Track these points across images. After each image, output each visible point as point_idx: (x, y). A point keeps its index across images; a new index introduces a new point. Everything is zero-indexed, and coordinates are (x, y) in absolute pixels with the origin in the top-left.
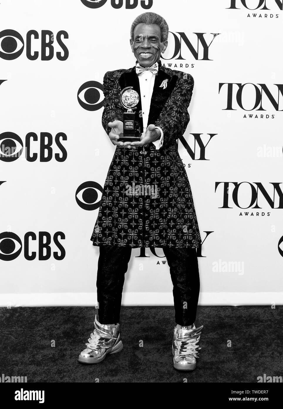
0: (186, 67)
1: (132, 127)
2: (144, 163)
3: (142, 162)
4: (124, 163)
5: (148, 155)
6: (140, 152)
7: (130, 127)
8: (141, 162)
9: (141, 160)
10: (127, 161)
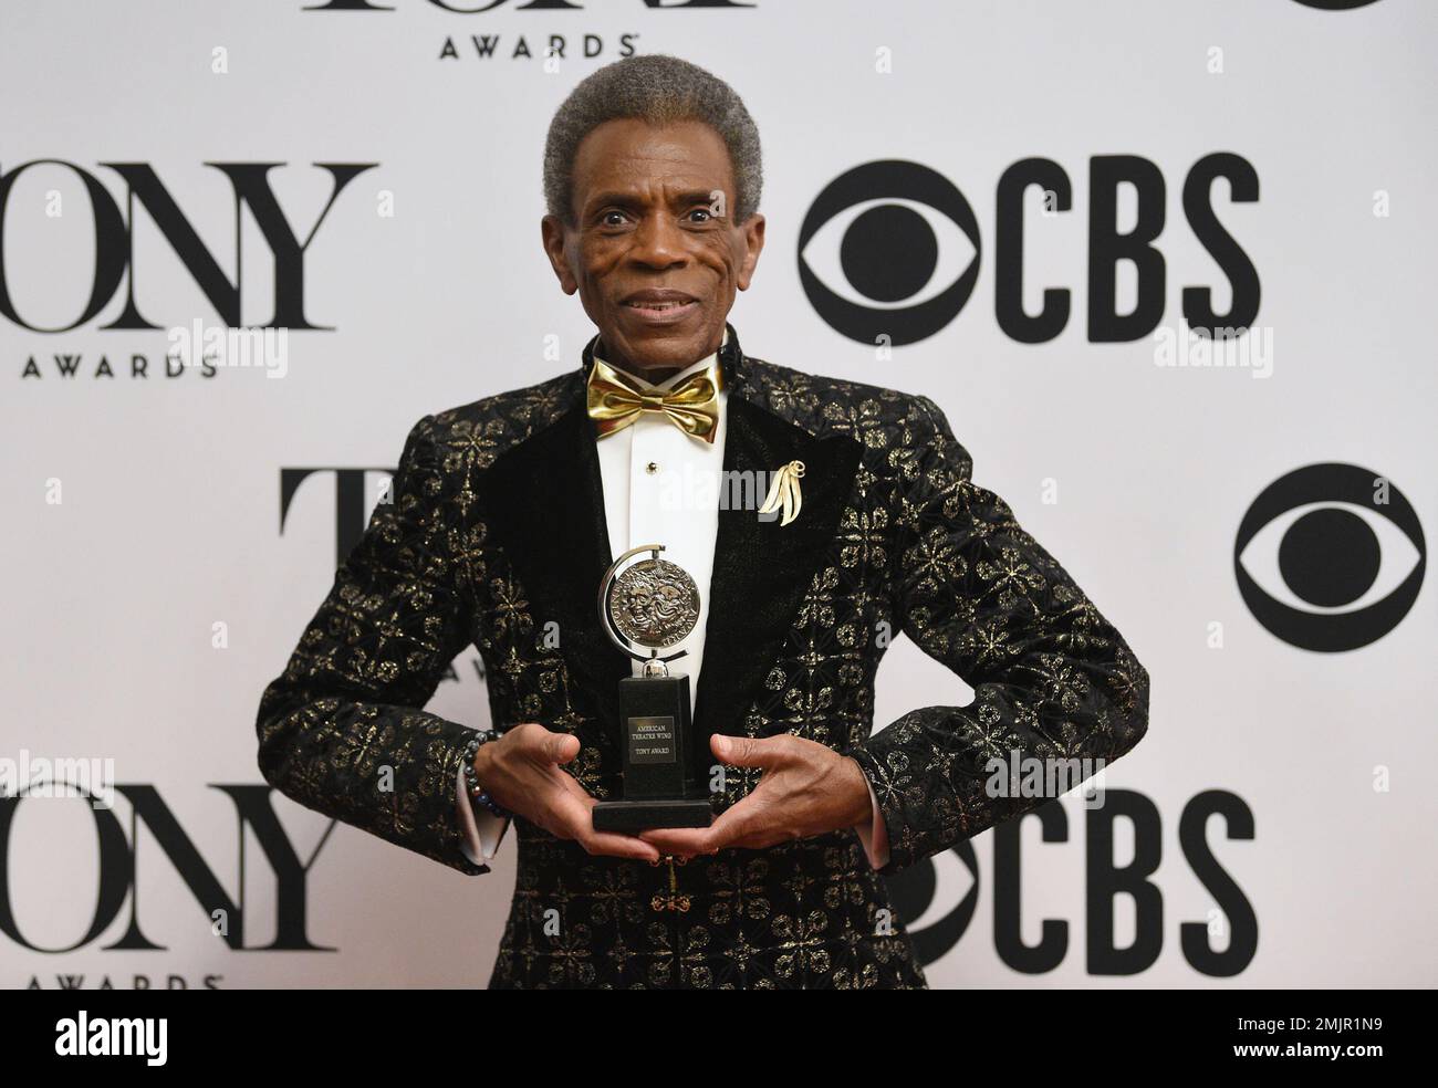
0: (169, 374)
1: (665, 751)
2: (677, 962)
3: (668, 957)
4: (566, 967)
5: (700, 911)
6: (654, 903)
7: (656, 751)
8: (665, 959)
9: (666, 949)
10: (584, 954)
